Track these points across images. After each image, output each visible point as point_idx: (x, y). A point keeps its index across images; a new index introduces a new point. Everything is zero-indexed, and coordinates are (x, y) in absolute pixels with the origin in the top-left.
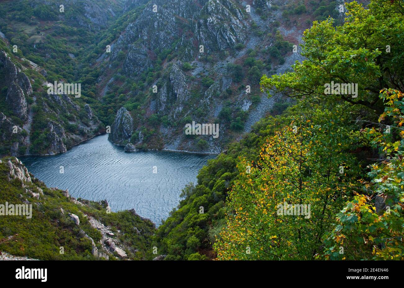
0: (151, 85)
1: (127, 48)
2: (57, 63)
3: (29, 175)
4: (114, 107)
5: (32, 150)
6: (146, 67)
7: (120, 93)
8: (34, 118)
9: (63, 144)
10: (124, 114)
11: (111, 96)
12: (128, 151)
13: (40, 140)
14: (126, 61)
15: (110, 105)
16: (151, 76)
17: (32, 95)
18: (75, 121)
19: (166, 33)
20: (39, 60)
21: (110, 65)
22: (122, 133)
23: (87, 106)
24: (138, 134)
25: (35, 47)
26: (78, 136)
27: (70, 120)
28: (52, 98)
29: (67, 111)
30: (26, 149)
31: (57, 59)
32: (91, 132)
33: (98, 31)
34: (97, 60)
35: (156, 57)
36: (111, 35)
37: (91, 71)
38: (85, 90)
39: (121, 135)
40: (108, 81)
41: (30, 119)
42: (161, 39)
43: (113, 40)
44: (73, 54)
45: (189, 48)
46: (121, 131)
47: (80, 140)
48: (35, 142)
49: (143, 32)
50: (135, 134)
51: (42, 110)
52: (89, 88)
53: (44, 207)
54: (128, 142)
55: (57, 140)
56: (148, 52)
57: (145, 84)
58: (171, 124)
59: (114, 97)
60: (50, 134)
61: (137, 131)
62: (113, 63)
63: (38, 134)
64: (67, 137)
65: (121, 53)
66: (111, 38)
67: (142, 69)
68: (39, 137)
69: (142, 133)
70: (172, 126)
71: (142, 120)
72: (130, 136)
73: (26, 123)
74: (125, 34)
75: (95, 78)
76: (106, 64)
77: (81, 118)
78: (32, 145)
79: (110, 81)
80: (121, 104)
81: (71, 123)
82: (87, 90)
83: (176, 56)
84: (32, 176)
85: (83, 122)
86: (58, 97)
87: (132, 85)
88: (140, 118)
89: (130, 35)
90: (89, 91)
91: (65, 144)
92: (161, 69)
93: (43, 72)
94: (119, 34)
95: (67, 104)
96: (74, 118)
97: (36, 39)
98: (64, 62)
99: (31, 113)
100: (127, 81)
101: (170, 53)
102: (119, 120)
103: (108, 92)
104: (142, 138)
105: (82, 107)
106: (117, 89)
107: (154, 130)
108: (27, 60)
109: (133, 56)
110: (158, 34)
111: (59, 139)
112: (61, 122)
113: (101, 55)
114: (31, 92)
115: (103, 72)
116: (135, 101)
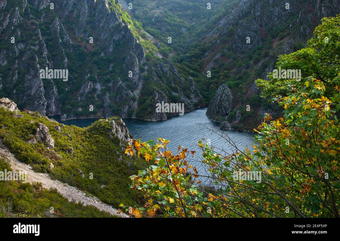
0: (257, 64)
1: (237, 24)
2: (170, 36)
3: (129, 136)
4: (217, 83)
5: (138, 114)
7: (224, 70)
8: (143, 85)
10: (225, 91)
12: (223, 129)
13: (146, 106)
14: (234, 38)
15: (213, 81)
16: (258, 55)
17: (145, 64)
18: (178, 92)
20: (155, 32)
21: (219, 41)
22: (220, 110)
23: (191, 79)
24: (236, 113)
25: (153, 20)
27: (174, 91)
28: (161, 68)
29: (172, 82)
30: (133, 112)
31: (171, 32)
34: (206, 35)
35: (267, 35)
36: (223, 10)
37: (200, 45)
38: (191, 64)
39: (219, 112)
40: (214, 56)
41: (140, 86)
42: (275, 15)
43: (224, 16)
44: (186, 28)
45: (306, 26)
46: (219, 108)
48: (141, 107)
49: (256, 7)
50: (232, 113)
51: (151, 79)
52: (196, 62)
53: (134, 166)
54: (225, 120)
56: (259, 29)
57: (251, 62)
58: (271, 108)
59: (218, 73)
60: (155, 102)
61: (235, 110)
62: (222, 38)
63: (145, 100)
65: (231, 29)
66: (223, 13)
67: (250, 47)
68: (145, 103)
69: (239, 113)
70: (272, 110)
71: (241, 99)
72: (227, 114)
73: (137, 89)
74: (238, 10)
75: (203, 53)
76: (215, 39)
77: (184, 90)
78: (139, 110)
79: (217, 57)
80: (223, 81)
81: (174, 94)
82: (193, 64)
83: (289, 34)
85: (185, 94)
86: (166, 68)
87: (238, 63)
88: (241, 97)
89: (242, 11)
90: (195, 64)
92: (270, 48)
93: (157, 44)
94: (231, 9)
95: (173, 75)
96: (177, 89)
97: (155, 13)
99: (141, 81)
100: (233, 58)
101: (283, 31)
102: (219, 97)
103: (213, 67)
104: (239, 118)
106: (223, 65)
107: (252, 111)
108: (145, 32)
109: (242, 32)
110: (272, 9)
112: (166, 92)
113: (211, 30)
114: (144, 62)
115: (211, 47)
116: (238, 79)
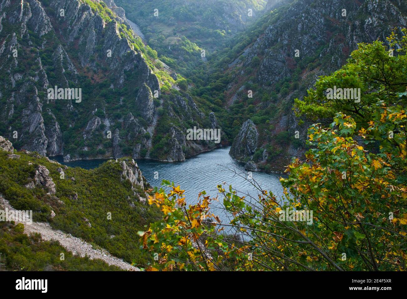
0: (285, 97)
1: (263, 53)
2: (188, 66)
3: (142, 179)
4: (241, 118)
5: (152, 154)
6: (282, 76)
7: (249, 104)
8: (158, 121)
9: (182, 152)
10: (250, 128)
11: (239, 106)
12: (248, 169)
13: (161, 145)
14: (260, 68)
15: (237, 116)
16: (286, 87)
17: (160, 98)
19: (311, 36)
20: (172, 62)
21: (242, 72)
22: (245, 149)
23: (212, 114)
24: (262, 152)
25: (169, 48)
26: (198, 146)
28: (179, 102)
29: (191, 117)
30: (147, 151)
31: (189, 62)
32: (212, 143)
33: (234, 33)
34: (229, 65)
35: (296, 65)
36: (247, 38)
37: (222, 77)
38: (212, 97)
39: (244, 151)
40: (238, 89)
41: (155, 122)
42: (304, 44)
43: (249, 44)
45: (337, 56)
46: (244, 146)
47: (200, 150)
48: (156, 146)
49: (283, 35)
50: (258, 152)
51: (167, 114)
52: (217, 95)
54: (250, 160)
55: (177, 146)
56: (287, 58)
57: (279, 95)
58: (302, 146)
59: (243, 107)
60: (171, 140)
61: (261, 148)
62: (246, 69)
63: (160, 138)
64: (187, 145)
65: (256, 59)
66: (248, 41)
67: (277, 78)
68: (161, 142)
69: (266, 151)
70: (303, 148)
71: (269, 136)
72: (253, 153)
73: (151, 126)
74: (263, 38)
75: (225, 85)
76: (239, 70)
77: (204, 126)
78: (153, 149)
79: (240, 89)
80: (248, 116)
82: (214, 98)
83: (319, 65)
84: (144, 180)
86: (184, 102)
87: (264, 96)
88: (268, 134)
89: (268, 39)
90: (217, 98)
91: (184, 152)
92: (299, 79)
93: (174, 75)
94: (256, 37)
95: (192, 110)
97: (171, 40)
98: (196, 66)
99: (156, 116)
100: (258, 90)
101: (313, 61)
102: (244, 134)
103: (236, 101)
104: (266, 158)
105: (207, 115)
107: (281, 149)
108: (160, 62)
109: (269, 62)
110: (300, 38)
111: (179, 146)
112: (184, 128)
113: (235, 60)
114: (159, 95)
115: (234, 78)
116: (264, 114)
